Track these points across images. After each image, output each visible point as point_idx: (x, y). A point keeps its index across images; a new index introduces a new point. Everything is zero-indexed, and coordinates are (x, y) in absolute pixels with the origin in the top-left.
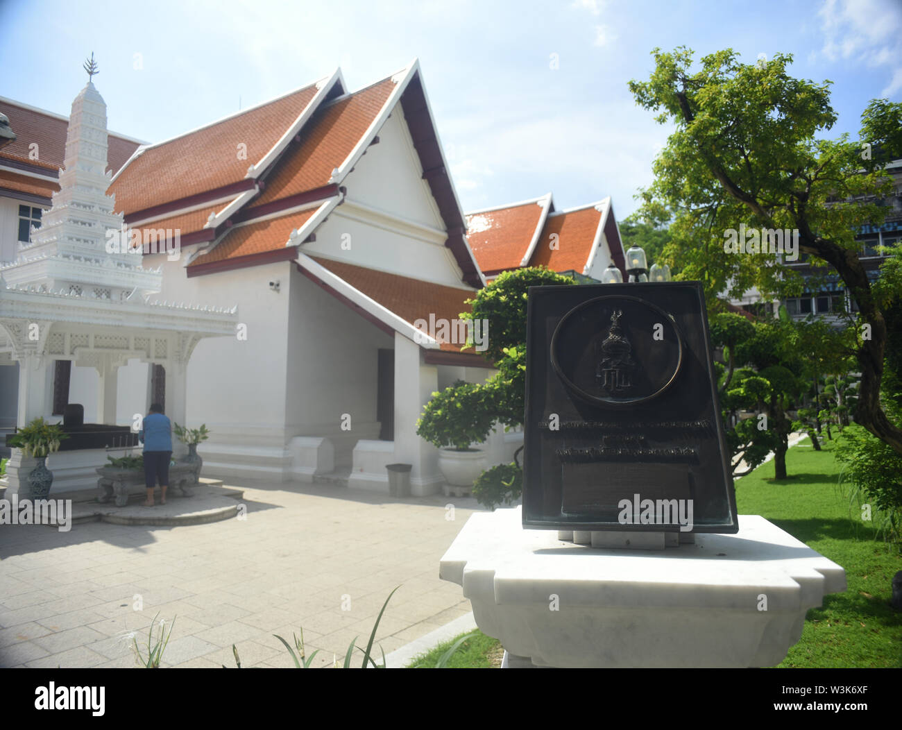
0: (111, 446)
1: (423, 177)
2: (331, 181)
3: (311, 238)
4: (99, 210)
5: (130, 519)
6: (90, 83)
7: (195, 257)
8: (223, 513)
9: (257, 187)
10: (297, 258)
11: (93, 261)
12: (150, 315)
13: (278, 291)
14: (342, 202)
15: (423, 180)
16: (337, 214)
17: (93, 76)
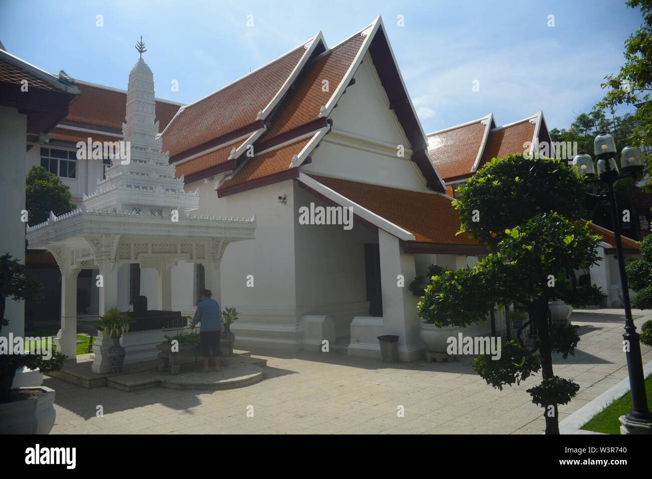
0: (166, 327)
1: (390, 108)
2: (320, 115)
3: (308, 160)
4: (151, 151)
5: (181, 385)
6: (141, 59)
7: (223, 182)
8: (251, 379)
9: (265, 126)
10: (298, 177)
11: (148, 188)
12: (190, 226)
13: (285, 203)
14: (330, 130)
15: (390, 110)
16: (326, 141)
17: (142, 54)
